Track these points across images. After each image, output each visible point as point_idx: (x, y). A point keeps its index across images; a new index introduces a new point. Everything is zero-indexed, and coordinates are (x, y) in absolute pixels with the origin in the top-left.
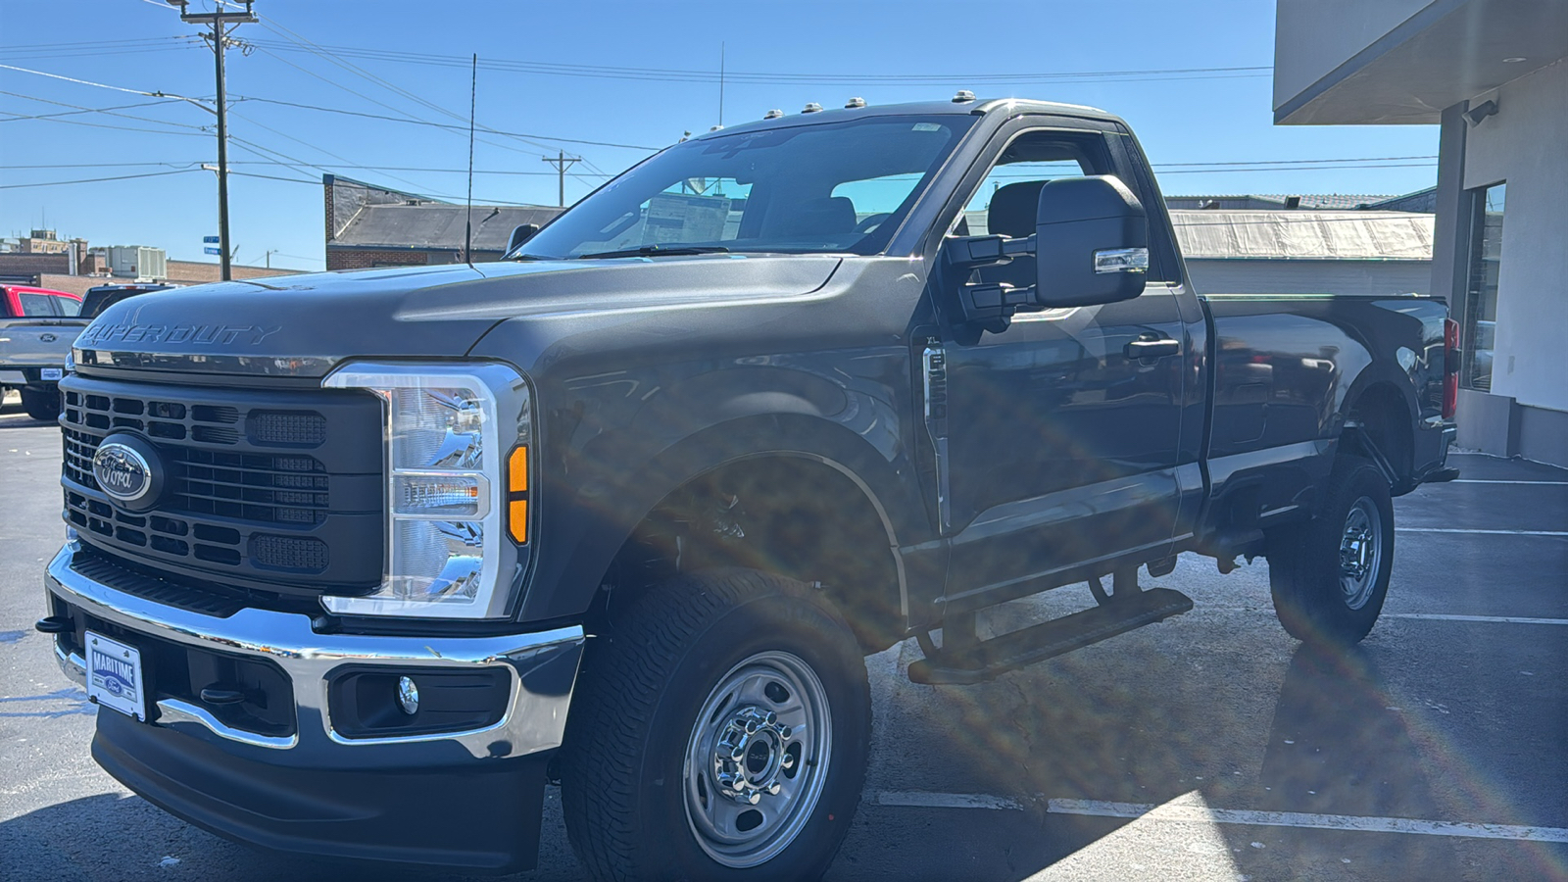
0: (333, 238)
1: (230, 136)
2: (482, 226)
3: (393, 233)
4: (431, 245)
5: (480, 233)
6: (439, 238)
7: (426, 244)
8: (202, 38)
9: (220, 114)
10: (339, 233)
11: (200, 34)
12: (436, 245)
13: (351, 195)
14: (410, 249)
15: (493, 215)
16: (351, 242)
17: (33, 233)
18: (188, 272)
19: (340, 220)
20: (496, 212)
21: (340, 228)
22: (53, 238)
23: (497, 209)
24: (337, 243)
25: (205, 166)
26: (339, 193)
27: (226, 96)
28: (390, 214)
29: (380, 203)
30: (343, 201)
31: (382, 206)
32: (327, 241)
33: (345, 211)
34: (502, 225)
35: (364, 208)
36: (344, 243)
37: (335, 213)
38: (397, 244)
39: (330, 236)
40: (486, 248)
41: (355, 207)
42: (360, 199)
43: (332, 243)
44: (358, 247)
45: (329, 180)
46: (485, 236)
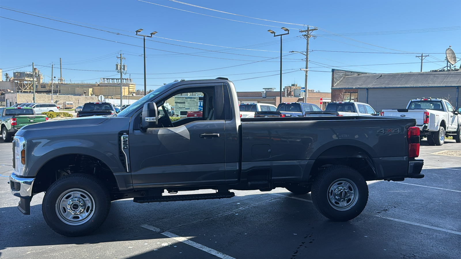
0: (333, 86)
1: (309, 61)
2: (376, 80)
3: (350, 84)
4: (360, 87)
5: (375, 83)
6: (362, 85)
7: (358, 86)
8: (303, 36)
9: (307, 55)
10: (335, 85)
11: (303, 35)
12: (361, 87)
13: (340, 74)
14: (353, 88)
15: (380, 77)
16: (338, 87)
17: (292, 85)
18: (315, 95)
19: (336, 81)
20: (381, 76)
21: (336, 83)
22: (297, 86)
23: (381, 75)
24: (334, 87)
25: (301, 69)
26: (336, 74)
27: (309, 50)
28: (350, 78)
29: (349, 76)
30: (337, 76)
31: (350, 76)
32: (332, 87)
33: (338, 78)
34: (382, 80)
35: (344, 77)
36: (336, 88)
37: (334, 79)
38: (350, 87)
39: (332, 86)
40: (375, 87)
41: (341, 77)
42: (343, 75)
43: (333, 88)
44: (339, 88)
45: (333, 71)
46: (376, 83)
